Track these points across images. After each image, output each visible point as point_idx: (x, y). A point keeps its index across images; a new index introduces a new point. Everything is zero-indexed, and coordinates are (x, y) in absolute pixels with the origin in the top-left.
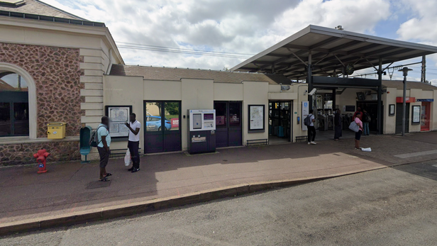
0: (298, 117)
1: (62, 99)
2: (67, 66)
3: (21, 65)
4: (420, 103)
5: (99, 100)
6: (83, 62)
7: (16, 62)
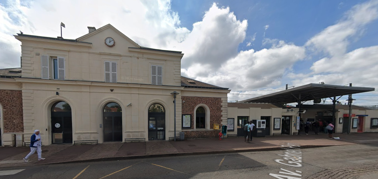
0: (294, 124)
1: (216, 116)
2: (218, 104)
3: (206, 104)
4: (357, 117)
5: (226, 116)
6: (222, 102)
7: (205, 103)
